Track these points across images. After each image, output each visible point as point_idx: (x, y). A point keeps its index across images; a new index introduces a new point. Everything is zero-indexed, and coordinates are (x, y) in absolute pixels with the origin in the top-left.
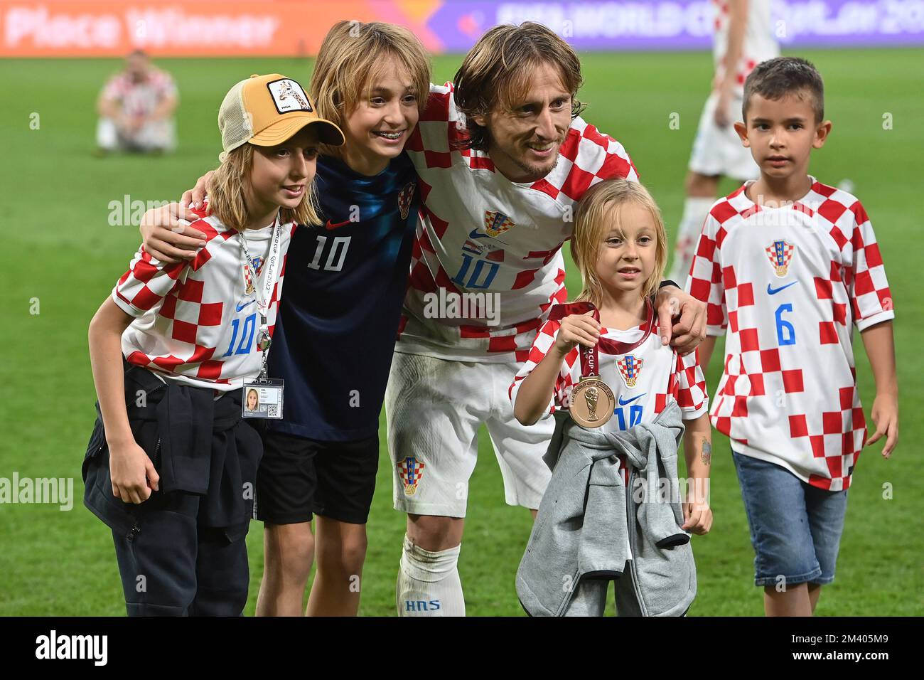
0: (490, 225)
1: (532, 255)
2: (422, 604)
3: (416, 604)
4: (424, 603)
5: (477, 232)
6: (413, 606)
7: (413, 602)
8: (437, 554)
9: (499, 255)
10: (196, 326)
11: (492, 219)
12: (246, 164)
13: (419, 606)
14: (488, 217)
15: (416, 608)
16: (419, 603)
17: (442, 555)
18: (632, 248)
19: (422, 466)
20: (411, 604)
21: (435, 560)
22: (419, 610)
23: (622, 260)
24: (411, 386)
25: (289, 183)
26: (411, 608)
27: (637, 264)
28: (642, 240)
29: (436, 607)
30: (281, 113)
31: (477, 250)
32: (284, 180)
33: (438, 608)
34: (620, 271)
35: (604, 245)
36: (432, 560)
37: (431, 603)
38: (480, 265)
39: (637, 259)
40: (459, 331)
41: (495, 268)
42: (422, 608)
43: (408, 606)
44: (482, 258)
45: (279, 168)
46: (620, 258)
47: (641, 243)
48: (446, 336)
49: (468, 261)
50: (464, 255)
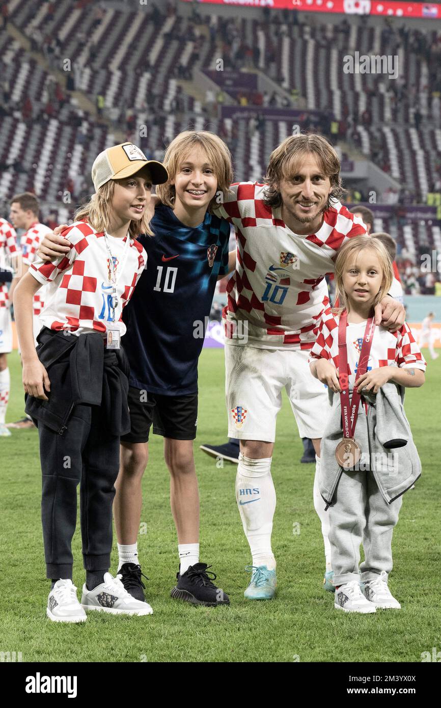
0: (283, 261)
1: (307, 282)
2: (248, 491)
3: (245, 491)
4: (250, 490)
5: (274, 267)
6: (244, 492)
7: (243, 490)
8: (257, 461)
9: (287, 281)
10: (80, 292)
11: (284, 257)
12: (110, 192)
13: (247, 492)
14: (282, 256)
15: (245, 493)
16: (247, 490)
17: (260, 461)
18: (364, 278)
19: (246, 411)
20: (242, 491)
21: (256, 464)
22: (247, 494)
23: (357, 284)
24: (239, 364)
25: (136, 202)
26: (242, 493)
27: (366, 288)
28: (371, 272)
29: (257, 492)
30: (131, 161)
31: (274, 279)
32: (133, 201)
33: (258, 493)
34: (356, 291)
35: (348, 274)
36: (253, 464)
37: (254, 490)
38: (277, 289)
39: (365, 284)
40: (266, 331)
41: (285, 291)
42: (249, 493)
43: (241, 492)
44: (278, 284)
45: (130, 194)
46: (356, 282)
47: (370, 274)
48: (259, 333)
49: (269, 286)
50: (267, 282)
